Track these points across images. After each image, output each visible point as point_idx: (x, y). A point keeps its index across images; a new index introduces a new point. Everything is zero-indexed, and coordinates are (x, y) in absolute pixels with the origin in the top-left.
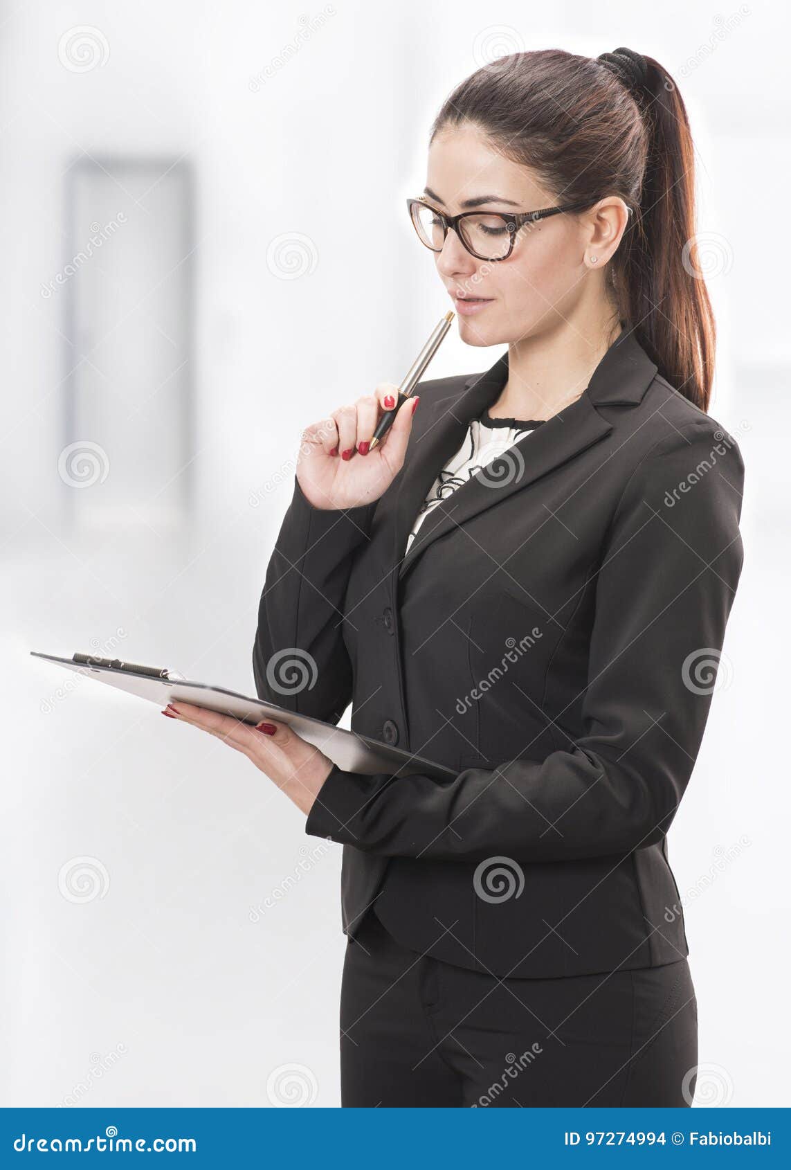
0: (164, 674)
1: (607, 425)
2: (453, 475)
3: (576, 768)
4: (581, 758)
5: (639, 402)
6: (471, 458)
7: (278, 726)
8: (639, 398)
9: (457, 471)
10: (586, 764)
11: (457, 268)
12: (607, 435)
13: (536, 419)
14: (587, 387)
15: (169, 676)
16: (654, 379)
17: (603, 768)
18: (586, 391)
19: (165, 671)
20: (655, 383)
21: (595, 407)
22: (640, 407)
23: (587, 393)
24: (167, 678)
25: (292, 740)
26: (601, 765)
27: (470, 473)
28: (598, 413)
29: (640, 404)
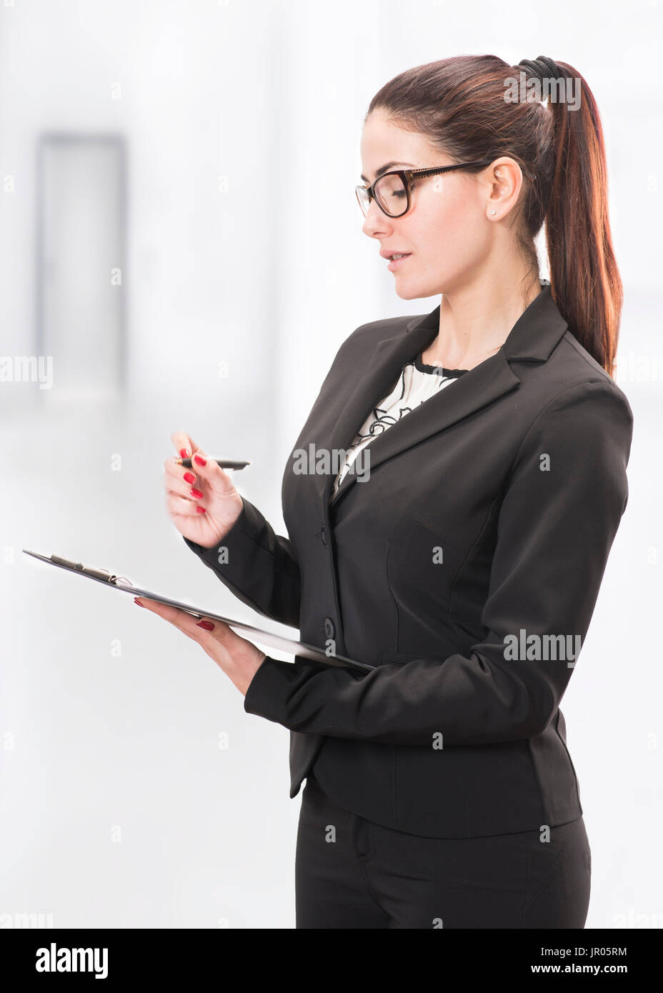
0: (113, 579)
1: (515, 380)
2: (385, 412)
3: (467, 671)
4: (473, 663)
5: (545, 359)
6: (401, 398)
7: (216, 624)
8: (547, 356)
9: (389, 409)
10: (477, 669)
11: (377, 227)
12: (515, 389)
13: (460, 368)
14: (504, 342)
15: (117, 582)
16: (563, 337)
17: (490, 672)
18: (504, 346)
19: (114, 577)
20: (563, 339)
21: (509, 362)
22: (547, 364)
23: (504, 348)
24: (115, 584)
25: (228, 637)
26: (489, 669)
27: (401, 412)
28: (511, 368)
29: (547, 362)
